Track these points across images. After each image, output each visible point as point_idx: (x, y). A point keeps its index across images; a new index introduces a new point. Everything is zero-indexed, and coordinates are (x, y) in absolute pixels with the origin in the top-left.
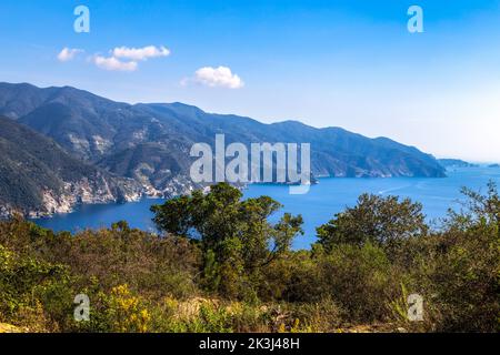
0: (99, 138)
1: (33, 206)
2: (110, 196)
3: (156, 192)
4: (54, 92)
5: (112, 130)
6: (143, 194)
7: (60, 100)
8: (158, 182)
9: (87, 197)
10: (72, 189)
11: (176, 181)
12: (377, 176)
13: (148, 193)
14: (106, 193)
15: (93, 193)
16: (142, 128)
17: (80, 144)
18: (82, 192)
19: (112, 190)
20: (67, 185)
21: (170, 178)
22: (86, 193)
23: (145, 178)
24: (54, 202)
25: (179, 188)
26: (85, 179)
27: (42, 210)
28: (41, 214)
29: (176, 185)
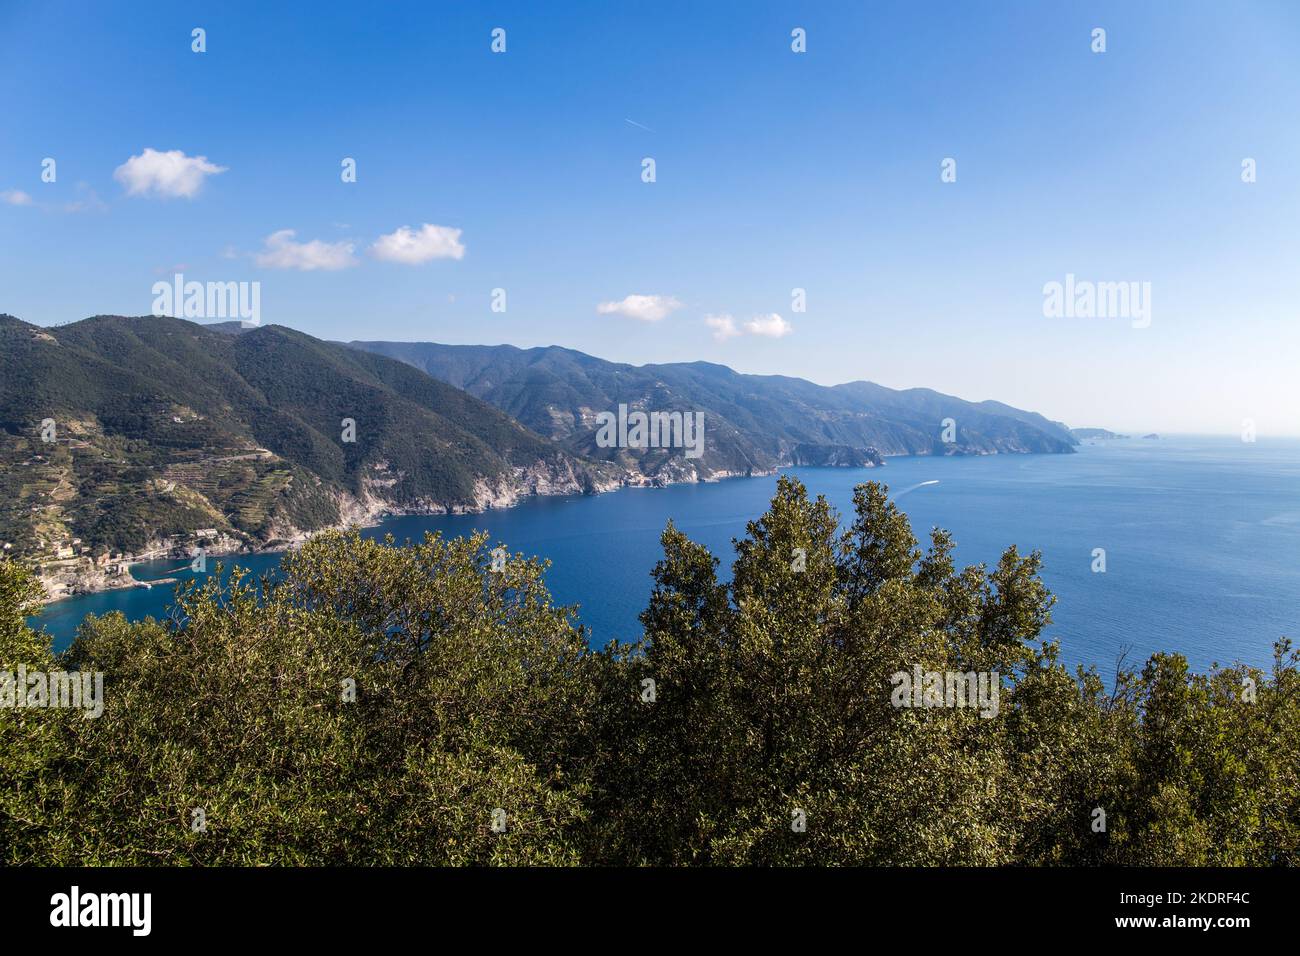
0: (588, 410)
1: (459, 499)
2: (575, 485)
3: (642, 479)
4: (538, 353)
5: (607, 399)
6: (627, 483)
7: (543, 365)
8: (650, 466)
9: (544, 487)
10: (524, 476)
11: (673, 464)
12: (976, 452)
13: (632, 480)
14: (569, 481)
15: (552, 481)
16: (642, 396)
17: (563, 419)
18: (536, 480)
19: (578, 478)
20: (518, 471)
21: (666, 461)
22: (542, 482)
23: (633, 461)
24: (490, 493)
25: (678, 474)
26: (542, 463)
27: (469, 504)
28: (468, 508)
29: (673, 470)
